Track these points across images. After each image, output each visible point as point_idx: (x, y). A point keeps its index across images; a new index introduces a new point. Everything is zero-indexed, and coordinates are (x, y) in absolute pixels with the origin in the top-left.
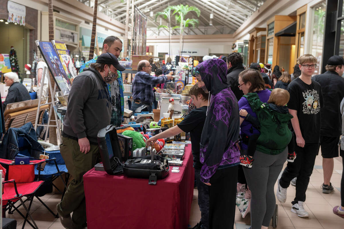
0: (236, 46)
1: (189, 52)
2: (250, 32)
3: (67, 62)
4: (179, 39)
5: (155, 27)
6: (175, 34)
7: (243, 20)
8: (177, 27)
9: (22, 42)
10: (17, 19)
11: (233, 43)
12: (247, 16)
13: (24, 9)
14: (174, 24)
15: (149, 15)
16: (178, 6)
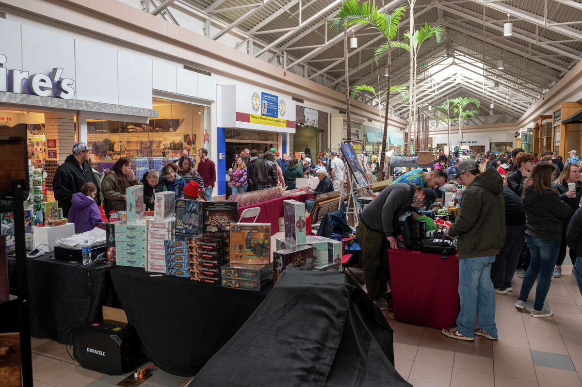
0: (519, 134)
1: (468, 142)
2: (534, 120)
3: (362, 160)
4: (458, 130)
5: (434, 119)
6: (454, 125)
7: (527, 108)
8: (456, 119)
9: (315, 142)
10: (312, 123)
11: (516, 131)
12: (530, 104)
13: (317, 113)
14: (453, 116)
15: (427, 109)
16: (457, 99)
